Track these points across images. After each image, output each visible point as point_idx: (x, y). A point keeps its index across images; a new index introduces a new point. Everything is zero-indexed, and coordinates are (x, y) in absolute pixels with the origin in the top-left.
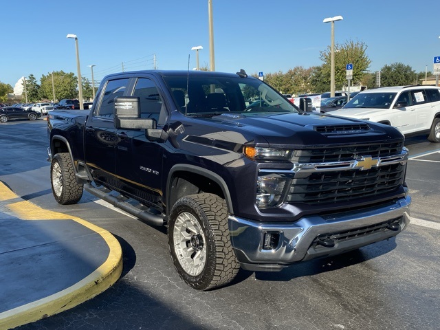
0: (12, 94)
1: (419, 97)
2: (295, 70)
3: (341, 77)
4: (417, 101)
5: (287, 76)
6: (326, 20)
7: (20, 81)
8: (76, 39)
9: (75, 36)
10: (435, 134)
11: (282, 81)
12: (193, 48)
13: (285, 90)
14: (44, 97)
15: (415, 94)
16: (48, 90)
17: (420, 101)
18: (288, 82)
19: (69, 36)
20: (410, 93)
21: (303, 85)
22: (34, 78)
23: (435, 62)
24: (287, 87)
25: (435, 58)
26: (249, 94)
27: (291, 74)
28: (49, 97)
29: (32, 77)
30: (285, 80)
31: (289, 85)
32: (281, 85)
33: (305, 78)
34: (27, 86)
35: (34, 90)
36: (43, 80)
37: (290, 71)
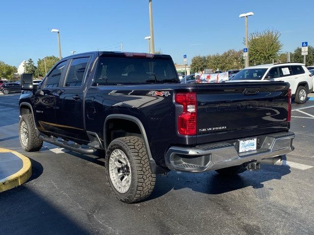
0: (17, 74)
1: (286, 71)
2: (229, 52)
3: (259, 57)
4: (284, 74)
5: (222, 57)
6: (241, 15)
7: (22, 64)
8: (58, 32)
9: (57, 31)
10: (299, 98)
11: (219, 61)
12: (146, 38)
13: (221, 68)
14: (40, 75)
15: (282, 69)
16: (42, 70)
17: (286, 74)
18: (223, 61)
19: (53, 30)
20: (278, 69)
21: (235, 64)
22: (32, 62)
23: (303, 46)
24: (223, 65)
25: (303, 43)
26: (194, 70)
27: (226, 56)
28: (43, 75)
29: (31, 61)
30: (221, 60)
31: (225, 63)
32: (218, 64)
33: (237, 58)
34: (27, 67)
35: (32, 71)
36: (39, 62)
37: (225, 53)
